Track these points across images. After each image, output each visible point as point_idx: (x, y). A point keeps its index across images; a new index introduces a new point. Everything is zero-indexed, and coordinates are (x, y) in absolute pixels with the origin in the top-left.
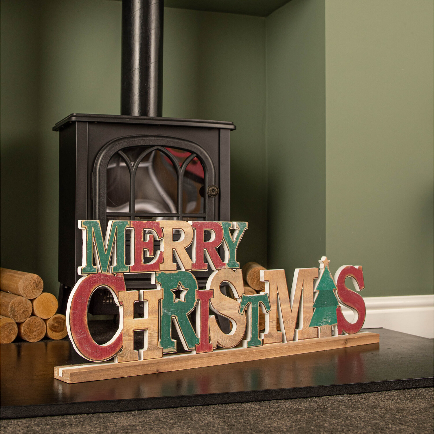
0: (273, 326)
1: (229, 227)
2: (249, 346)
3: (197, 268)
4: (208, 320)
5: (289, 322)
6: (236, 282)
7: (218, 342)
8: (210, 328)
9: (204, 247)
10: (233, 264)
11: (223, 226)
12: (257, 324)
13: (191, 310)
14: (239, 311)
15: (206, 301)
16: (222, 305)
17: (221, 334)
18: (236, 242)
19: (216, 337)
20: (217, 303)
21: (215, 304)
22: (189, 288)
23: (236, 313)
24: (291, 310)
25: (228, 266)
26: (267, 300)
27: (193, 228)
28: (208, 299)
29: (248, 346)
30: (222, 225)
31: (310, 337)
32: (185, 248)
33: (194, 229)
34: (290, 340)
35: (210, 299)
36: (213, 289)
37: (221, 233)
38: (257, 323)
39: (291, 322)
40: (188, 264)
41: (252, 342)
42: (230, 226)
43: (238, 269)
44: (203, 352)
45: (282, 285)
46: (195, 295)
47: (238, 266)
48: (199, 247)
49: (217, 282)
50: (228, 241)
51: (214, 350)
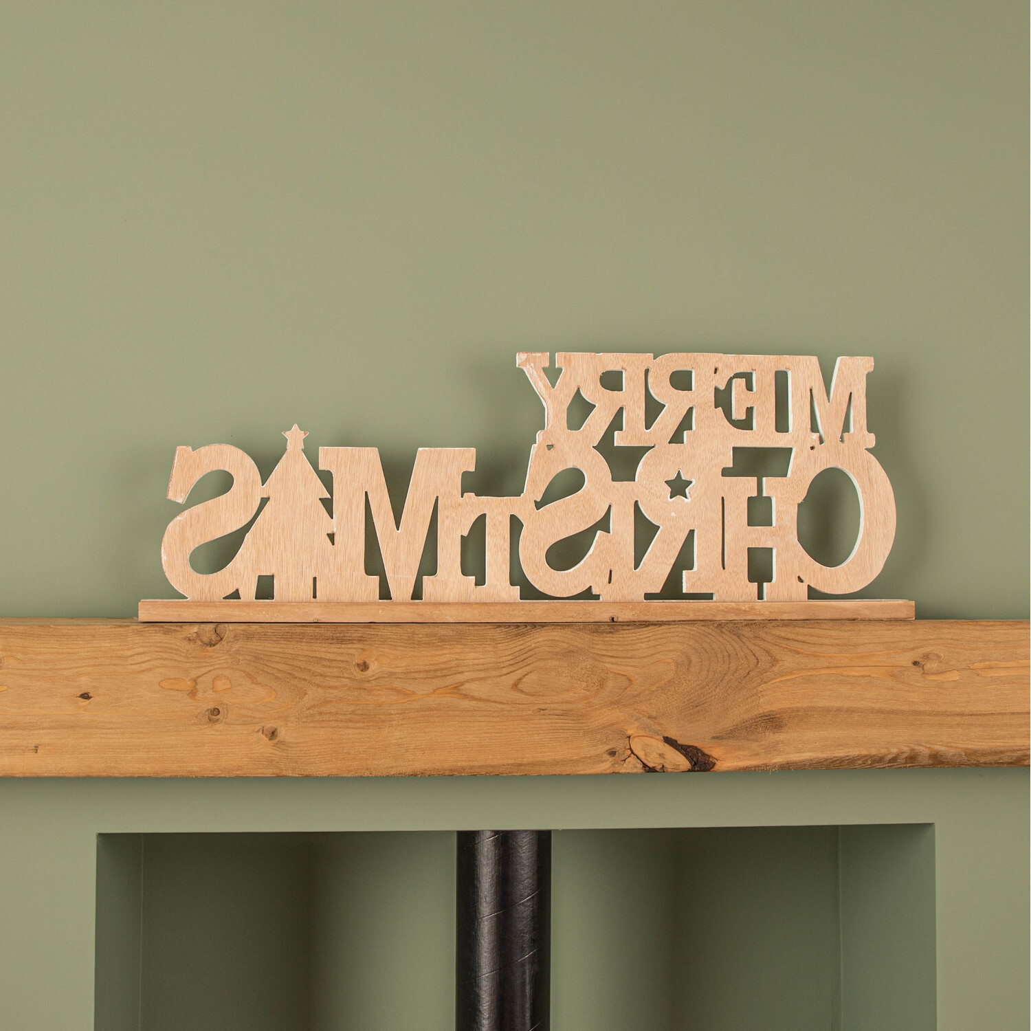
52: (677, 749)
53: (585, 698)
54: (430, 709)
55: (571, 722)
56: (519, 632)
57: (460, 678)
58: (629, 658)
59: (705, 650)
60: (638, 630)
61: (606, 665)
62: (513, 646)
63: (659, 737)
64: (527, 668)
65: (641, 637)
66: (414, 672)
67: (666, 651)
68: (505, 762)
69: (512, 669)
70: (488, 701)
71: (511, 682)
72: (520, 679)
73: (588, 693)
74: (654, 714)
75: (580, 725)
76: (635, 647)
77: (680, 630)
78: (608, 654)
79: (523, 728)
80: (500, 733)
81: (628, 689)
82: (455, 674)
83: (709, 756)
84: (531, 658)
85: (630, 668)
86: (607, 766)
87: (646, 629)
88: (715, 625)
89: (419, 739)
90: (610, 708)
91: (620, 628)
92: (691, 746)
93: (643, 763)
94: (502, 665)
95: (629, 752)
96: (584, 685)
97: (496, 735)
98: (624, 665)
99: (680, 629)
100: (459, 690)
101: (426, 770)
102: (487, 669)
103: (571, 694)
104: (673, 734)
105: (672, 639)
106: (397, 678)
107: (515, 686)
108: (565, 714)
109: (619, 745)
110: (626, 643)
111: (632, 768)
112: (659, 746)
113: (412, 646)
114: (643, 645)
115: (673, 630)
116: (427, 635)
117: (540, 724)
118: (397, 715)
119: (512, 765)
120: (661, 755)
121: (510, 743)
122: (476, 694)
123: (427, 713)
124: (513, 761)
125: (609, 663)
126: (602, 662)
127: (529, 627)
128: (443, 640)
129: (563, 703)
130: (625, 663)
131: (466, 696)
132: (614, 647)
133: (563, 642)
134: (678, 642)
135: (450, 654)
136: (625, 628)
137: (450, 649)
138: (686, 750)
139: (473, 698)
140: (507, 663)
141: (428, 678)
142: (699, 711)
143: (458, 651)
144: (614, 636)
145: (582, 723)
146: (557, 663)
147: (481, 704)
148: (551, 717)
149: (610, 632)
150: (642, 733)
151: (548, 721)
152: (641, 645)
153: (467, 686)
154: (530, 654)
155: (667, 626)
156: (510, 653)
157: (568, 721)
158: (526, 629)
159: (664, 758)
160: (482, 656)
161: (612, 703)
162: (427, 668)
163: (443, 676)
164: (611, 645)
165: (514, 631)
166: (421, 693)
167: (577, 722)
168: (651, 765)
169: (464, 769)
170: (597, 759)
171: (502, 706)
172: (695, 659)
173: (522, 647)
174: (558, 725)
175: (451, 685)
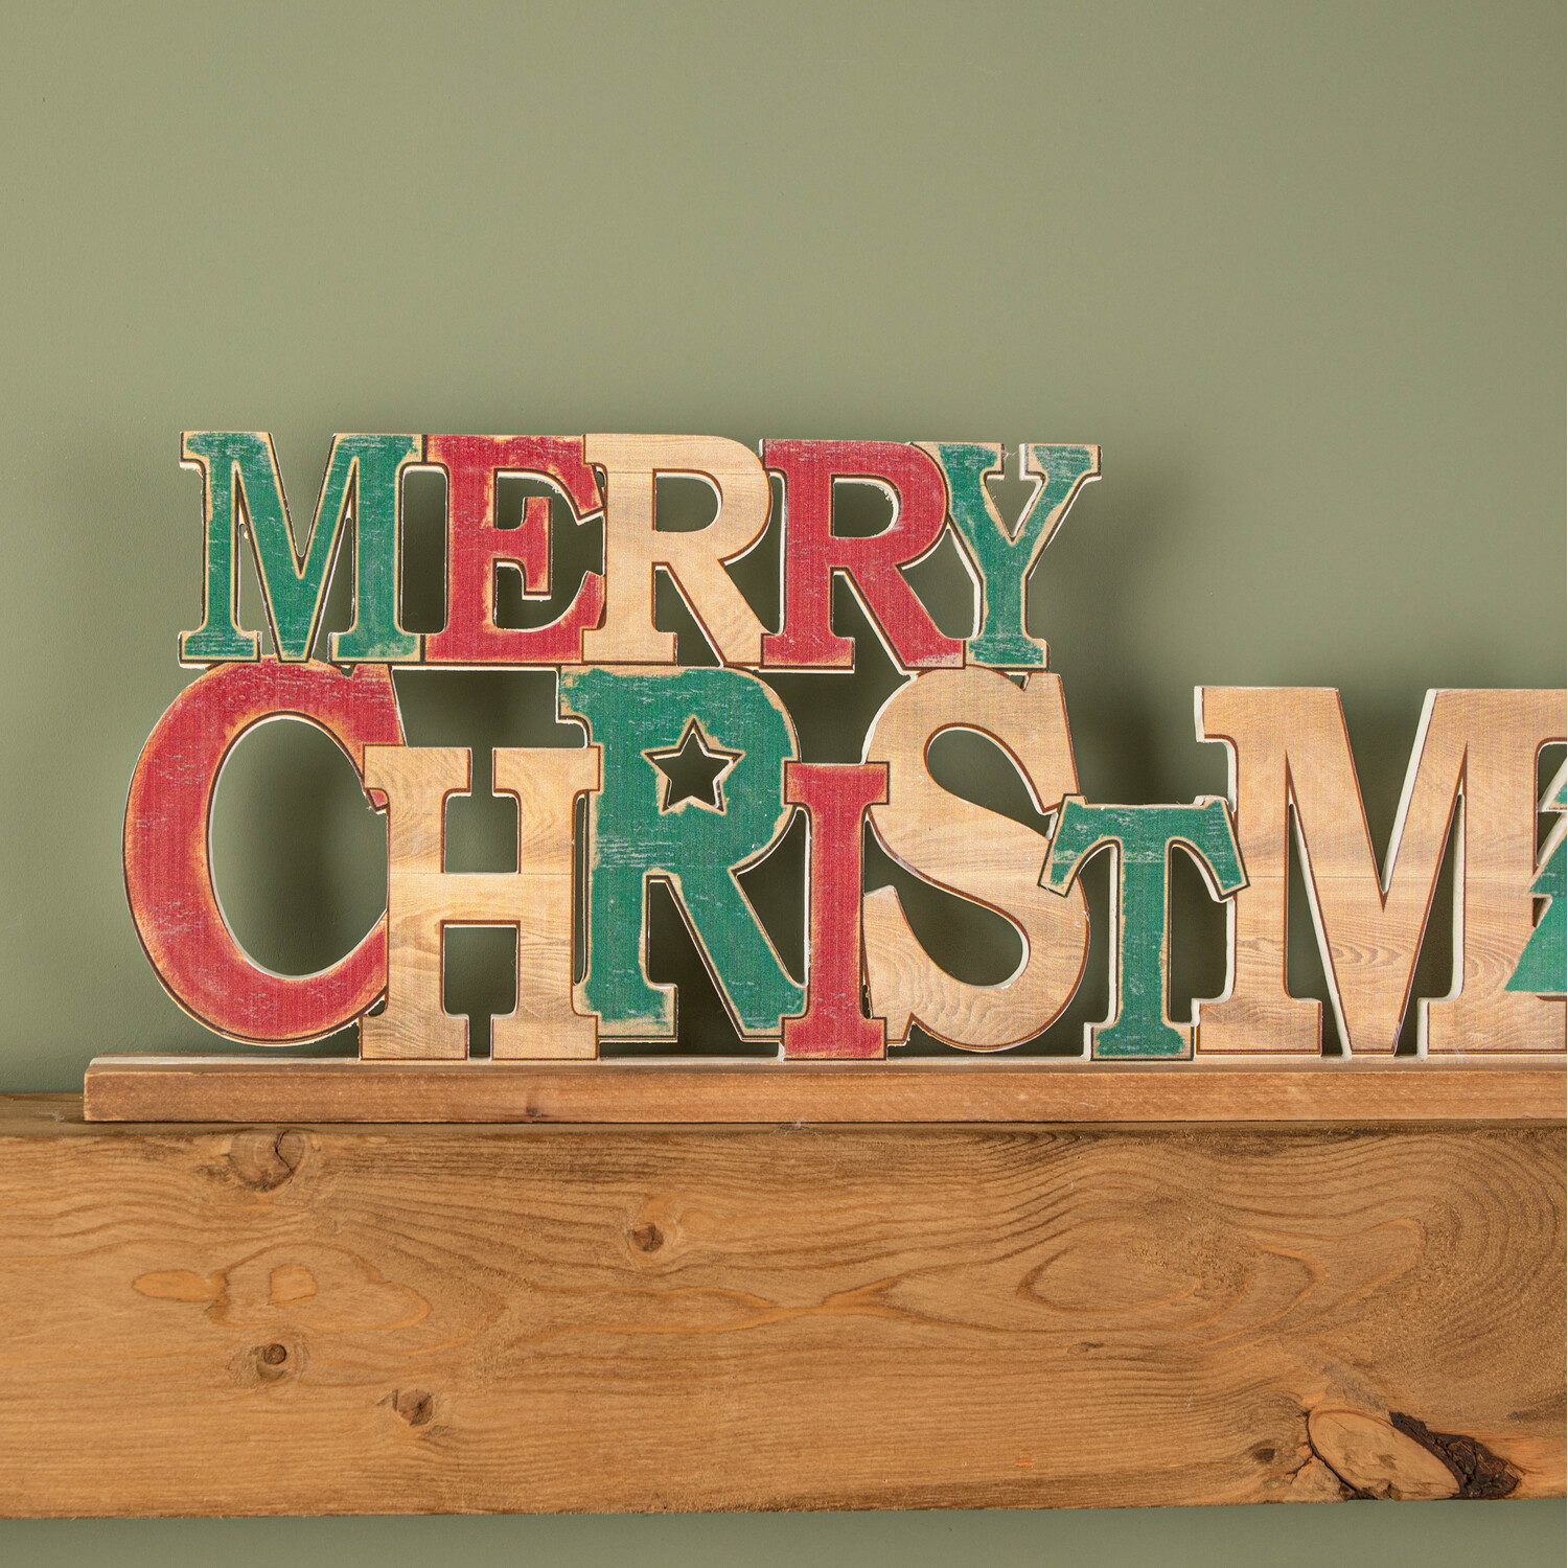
0: (1261, 967)
1: (980, 469)
2: (1107, 1053)
3: (795, 658)
4: (854, 909)
5: (1366, 955)
6: (1024, 734)
7: (912, 1017)
8: (868, 948)
9: (836, 560)
10: (1005, 649)
11: (946, 463)
12: (1158, 950)
13: (755, 855)
14: (1046, 881)
15: (842, 817)
16: (938, 841)
17: (932, 980)
18: (1028, 542)
19: (904, 989)
20: (909, 828)
21: (899, 833)
22: (745, 747)
23: (1023, 887)
24: (1384, 898)
25: (977, 654)
26: (1219, 836)
27: (767, 471)
28: (859, 806)
29: (1102, 1053)
30: (938, 459)
31: (1513, 1045)
32: (721, 561)
33: (772, 474)
34: (1376, 1047)
35: (867, 808)
36: (888, 763)
37: (935, 494)
38: (1158, 943)
39: (1381, 955)
40: (742, 638)
41: (1124, 1035)
42: (991, 465)
43: (1041, 670)
44: (824, 1054)
45: (1322, 766)
46: (782, 786)
47: (1040, 659)
48: (805, 558)
49: (910, 728)
50: (979, 538)
51: (893, 1052)
52: (1425, 1445)
53: (1199, 1316)
54: (814, 1345)
55: (1163, 1376)
56: (1036, 1151)
57: (890, 1267)
58: (1307, 1216)
59: (1496, 1197)
60: (1331, 1147)
61: (1251, 1234)
62: (1023, 1186)
63: (1379, 1414)
64: (1057, 1240)
65: (1339, 1164)
66: (776, 1253)
67: (1399, 1199)
68: (1001, 1476)
69: (1018, 1243)
70: (961, 1324)
71: (1018, 1278)
72: (1039, 1270)
73: (1207, 1304)
74: (1368, 1356)
75: (1186, 1384)
76: (1326, 1189)
77: (1434, 1146)
78: (1255, 1206)
79: (1047, 1391)
80: (989, 1404)
81: (1305, 1295)
82: (879, 1256)
83: (1504, 1462)
84: (1067, 1217)
85: (1310, 1242)
86: (1252, 1487)
87: (1349, 1144)
88: (1521, 1135)
89: (787, 1420)
90: (1258, 1342)
91: (1286, 1141)
92: (1459, 1437)
93: (1341, 1479)
94: (993, 1235)
95: (1306, 1451)
96: (1197, 1283)
97: (978, 1409)
98: (1295, 1235)
99: (1432, 1144)
100: (886, 1296)
101: (803, 1497)
102: (956, 1245)
103: (1165, 1306)
104: (1415, 1405)
105: (1414, 1168)
106: (731, 1267)
107: (1026, 1287)
108: (1149, 1356)
109: (1280, 1433)
110: (1302, 1179)
111: (1312, 1492)
112: (1380, 1435)
113: (771, 1186)
114: (1343, 1185)
115: (1416, 1147)
116: (809, 1161)
117: (1087, 1381)
118: (732, 1362)
119: (1017, 1483)
120: (1386, 1460)
121: (1011, 1428)
122: (928, 1307)
123: (806, 1355)
124: (1018, 1475)
125: (1258, 1228)
126: (1244, 1227)
127: (1061, 1140)
128: (847, 1172)
129: (1142, 1328)
130: (1297, 1230)
131: (904, 1313)
132: (1271, 1190)
133: (1145, 1177)
134: (1429, 1177)
135: (865, 1206)
136: (1298, 1141)
137: (865, 1194)
138: (1445, 1447)
139: (923, 1318)
140: (1008, 1230)
141: (809, 1267)
142: (1478, 1349)
143: (886, 1198)
144: (1271, 1162)
145: (1191, 1379)
146: (1129, 1228)
147: (941, 1333)
148: (1114, 1363)
149: (1263, 1153)
150: (1337, 1403)
151: (1107, 1374)
152: (1337, 1183)
153: (906, 1286)
154: (1062, 1206)
155: (1401, 1138)
156: (1013, 1205)
157: (1155, 1374)
158: (1053, 1145)
159: (1392, 1466)
160: (944, 1213)
161: (1265, 1329)
162: (806, 1243)
163: (847, 1263)
164: (1264, 1184)
165: (1023, 1148)
166: (793, 1304)
167: (1178, 1376)
168: (1360, 1483)
169: (899, 1495)
170: (1228, 1468)
171: (993, 1337)
172: (1470, 1220)
173: (1043, 1190)
174: (1131, 1384)
175: (868, 1285)
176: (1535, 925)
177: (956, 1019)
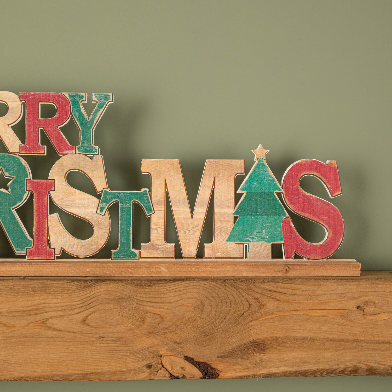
0: (158, 235)
1: (79, 100)
2: (116, 258)
3: (29, 151)
4: (46, 219)
5: (187, 232)
6: (92, 172)
7: (62, 248)
8: (50, 229)
9: (40, 125)
10: (87, 149)
11: (70, 98)
12: (129, 230)
13: (18, 204)
14: (98, 211)
15: (42, 194)
16: (68, 201)
17: (67, 238)
18: (93, 120)
19: (60, 241)
20: (60, 197)
21: (58, 199)
22: (15, 175)
23: (92, 213)
24: (192, 217)
25: (79, 150)
26: (146, 200)
27: (21, 101)
28: (47, 191)
29: (114, 258)
30: (68, 97)
31: (228, 256)
32: (9, 125)
33: (22, 101)
34: (190, 257)
35: (49, 192)
36: (55, 180)
37: (67, 107)
38: (130, 228)
39: (191, 232)
40: (14, 146)
41: (120, 253)
42: (83, 99)
43: (97, 154)
44: (38, 258)
45: (175, 181)
46: (26, 186)
47: (97, 152)
48: (31, 124)
49: (61, 170)
50: (79, 118)
51: (58, 258)
52: (193, 364)
53: (131, 330)
54: (25, 337)
55: (121, 345)
56: (86, 285)
57: (46, 316)
58: (162, 303)
59: (214, 298)
60: (168, 284)
61: (146, 307)
62: (82, 294)
63: (181, 356)
64: (92, 309)
65: (170, 289)
66: (15, 312)
67: (187, 298)
68: (76, 372)
69: (81, 310)
70: (66, 331)
71: (81, 319)
72: (87, 317)
73: (133, 326)
74: (178, 341)
75: (128, 348)
76: (167, 295)
77: (197, 284)
78: (147, 300)
79: (89, 349)
80: (73, 353)
81: (160, 324)
82: (43, 313)
83: (215, 369)
84: (95, 303)
85: (162, 310)
86: (145, 375)
87: (173, 283)
88: (221, 281)
89: (18, 357)
90: (148, 336)
91: (156, 282)
92: (203, 362)
93: (170, 373)
94: (74, 307)
95: (161, 366)
96: (131, 320)
97: (70, 354)
98: (158, 308)
99: (196, 283)
100: (45, 324)
101: (22, 377)
102: (64, 310)
103: (122, 327)
104: (191, 354)
105: (191, 290)
106: (2, 316)
107: (84, 321)
108: (117, 340)
109: (154, 361)
110: (160, 293)
111: (162, 377)
112: (181, 362)
113: (13, 294)
114: (171, 294)
115: (192, 284)
116: (23, 287)
117: (100, 347)
118: (3, 341)
119: (81, 374)
120: (183, 368)
121: (79, 359)
122: (56, 327)
123: (23, 339)
124: (81, 372)
125: (148, 306)
126: (143, 305)
127: (93, 282)
128: (34, 290)
129: (116, 333)
130: (159, 306)
131: (50, 328)
132: (151, 296)
133: (116, 292)
134: (195, 292)
135: (39, 299)
136: (159, 282)
137: (39, 296)
138: (199, 365)
139: (55, 329)
140: (78, 306)
141: (24, 316)
142: (209, 339)
143: (45, 297)
144: (152, 288)
145: (129, 346)
146: (112, 306)
147: (60, 334)
148: (108, 342)
149: (149, 286)
150: (169, 353)
151: (106, 345)
152: (170, 294)
153: (51, 321)
154: (93, 300)
155: (188, 282)
156: (80, 299)
157: (119, 345)
158: (91, 283)
159: (184, 370)
160: (61, 301)
161: (150, 333)
162: (23, 309)
163: (34, 315)
164: (149, 294)
165: (82, 284)
166: (20, 325)
167: (125, 345)
168: (175, 375)
169: (48, 377)
170: (139, 371)
171: (74, 335)
172: (207, 304)
173: (88, 295)
174: (112, 348)
175: (40, 320)
176: (234, 223)
177: (74, 249)
